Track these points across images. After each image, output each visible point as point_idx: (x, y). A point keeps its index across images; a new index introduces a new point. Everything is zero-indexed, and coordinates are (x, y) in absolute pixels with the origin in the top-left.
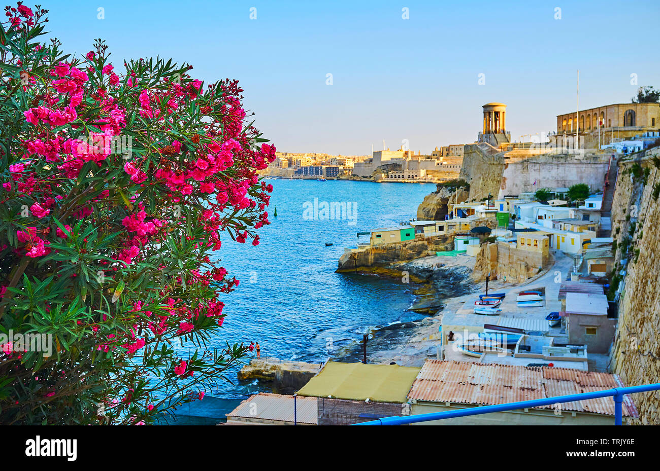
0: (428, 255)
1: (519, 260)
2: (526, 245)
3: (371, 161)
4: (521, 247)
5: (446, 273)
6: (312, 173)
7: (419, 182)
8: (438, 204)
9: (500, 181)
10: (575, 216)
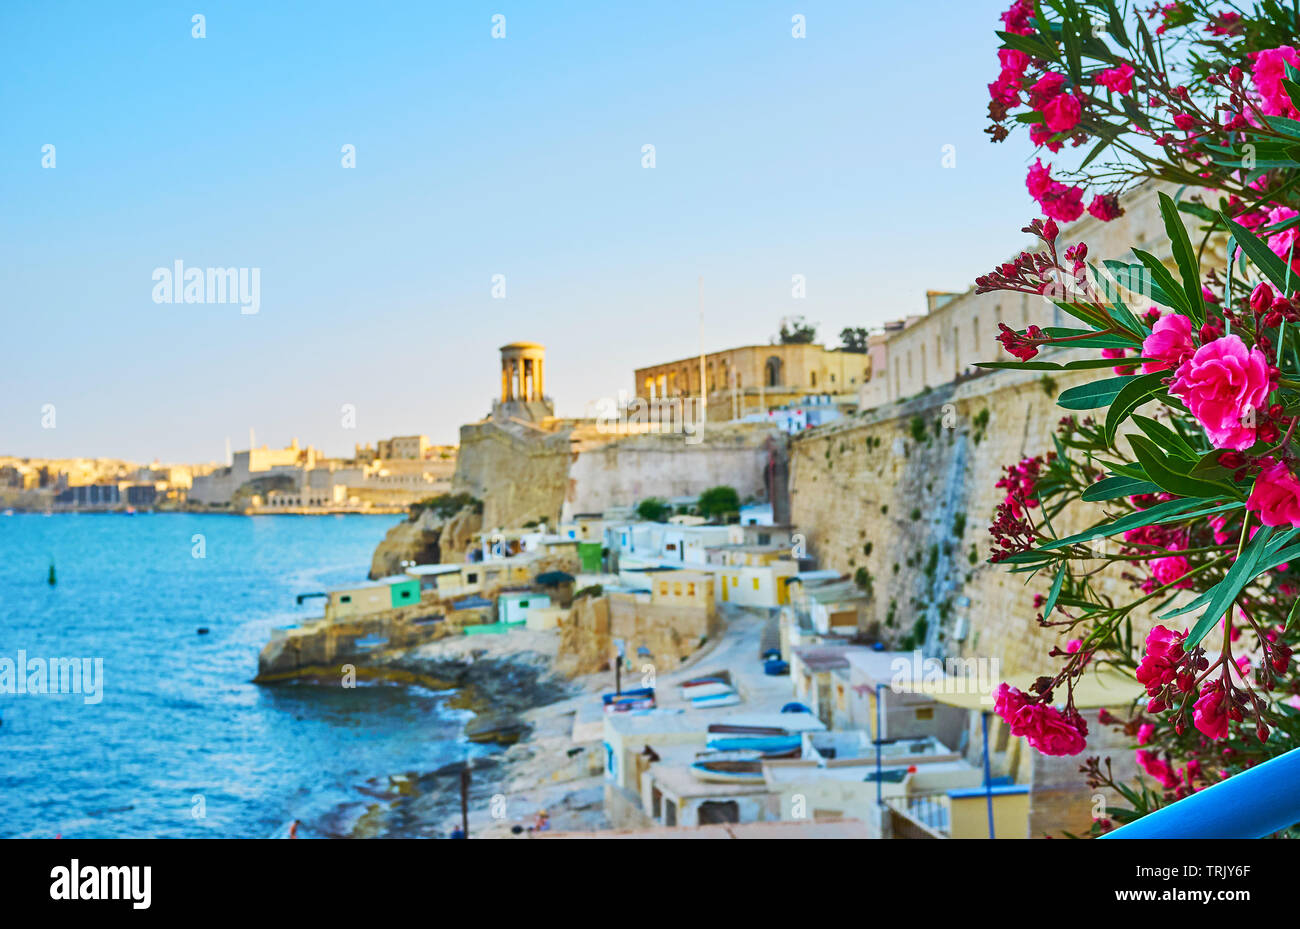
0: (447, 634)
1: (657, 624)
2: (671, 594)
3: (228, 471)
4: (660, 600)
5: (497, 666)
6: (95, 498)
7: (332, 514)
8: (417, 543)
9: (564, 487)
10: (746, 538)
